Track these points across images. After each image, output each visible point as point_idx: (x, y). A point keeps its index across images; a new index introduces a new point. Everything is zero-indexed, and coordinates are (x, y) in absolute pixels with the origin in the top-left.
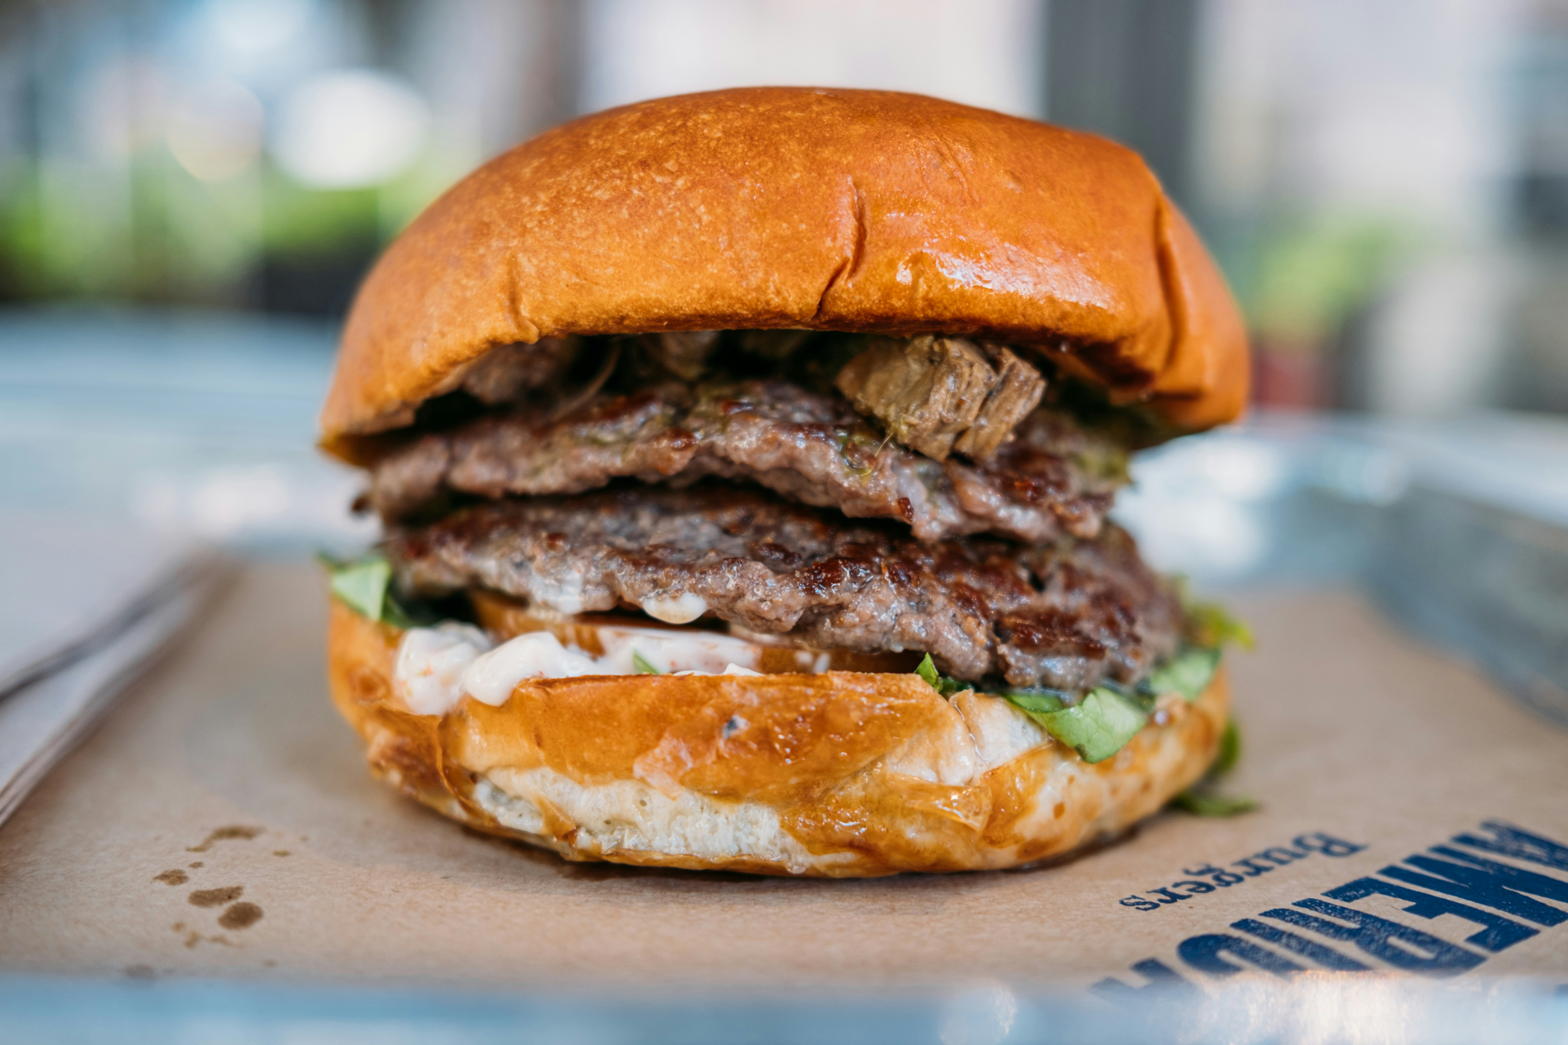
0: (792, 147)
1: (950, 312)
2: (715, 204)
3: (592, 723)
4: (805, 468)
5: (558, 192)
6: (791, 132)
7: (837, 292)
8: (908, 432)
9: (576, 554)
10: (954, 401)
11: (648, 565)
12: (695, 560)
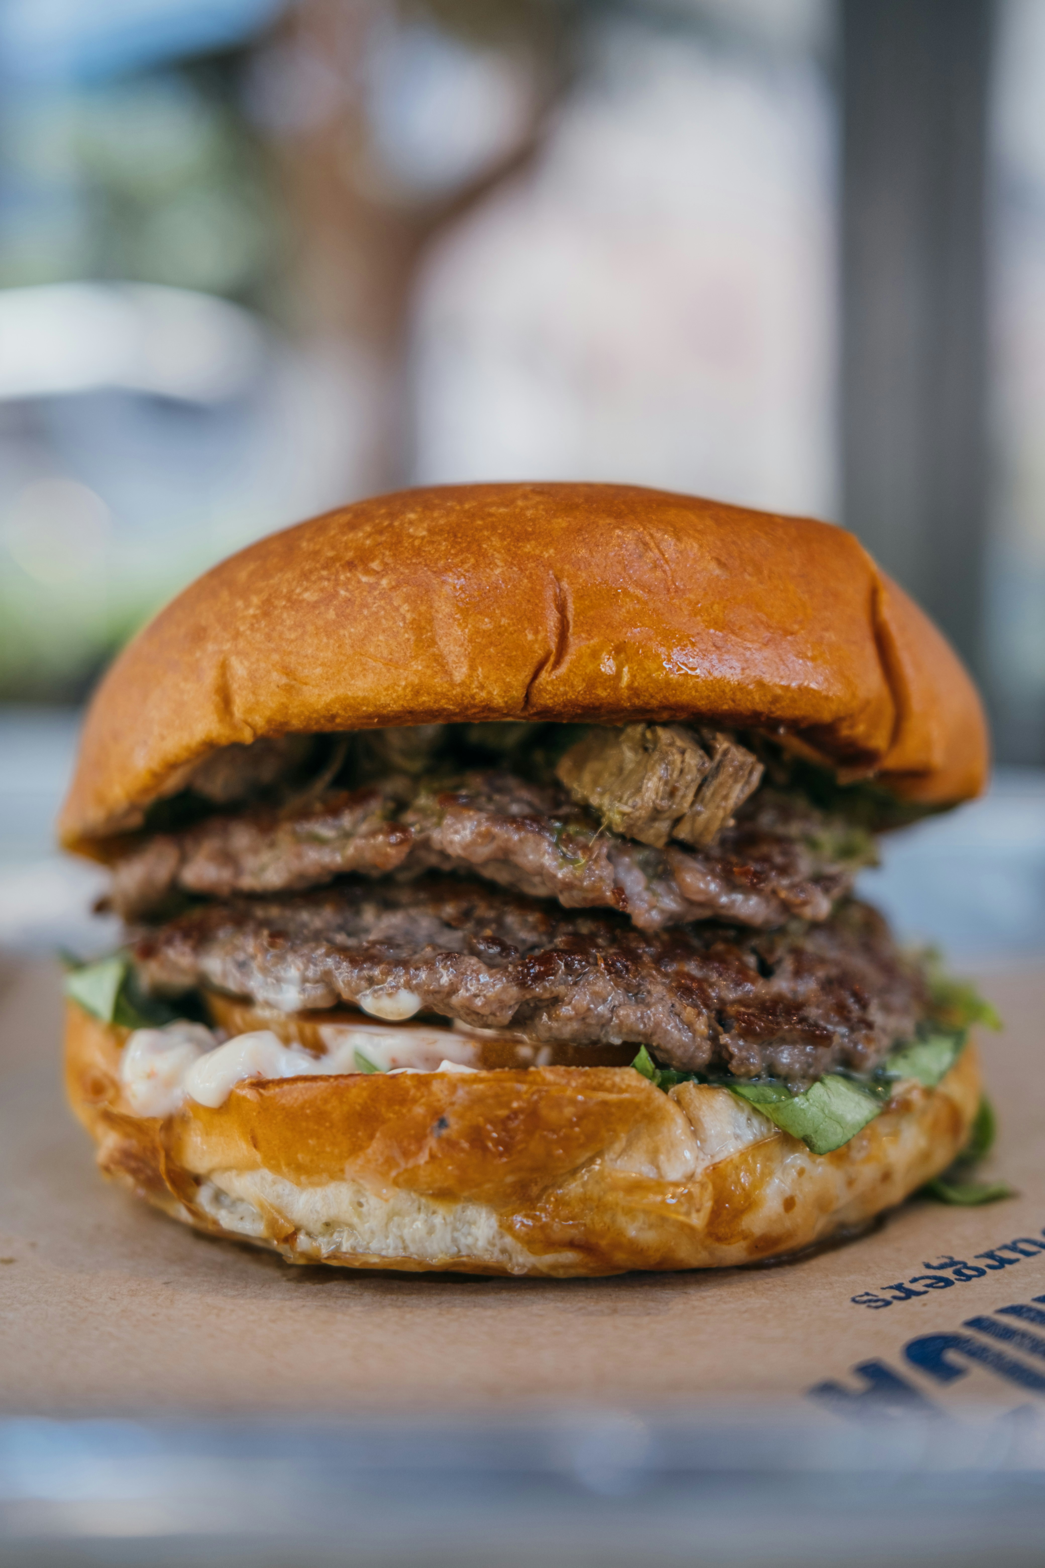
0: (494, 543)
1: (657, 700)
2: (419, 602)
3: (304, 1124)
4: (519, 860)
5: (270, 595)
6: (493, 528)
7: (542, 685)
8: (622, 820)
9: (295, 952)
10: (668, 789)
11: (364, 961)
12: (410, 955)
